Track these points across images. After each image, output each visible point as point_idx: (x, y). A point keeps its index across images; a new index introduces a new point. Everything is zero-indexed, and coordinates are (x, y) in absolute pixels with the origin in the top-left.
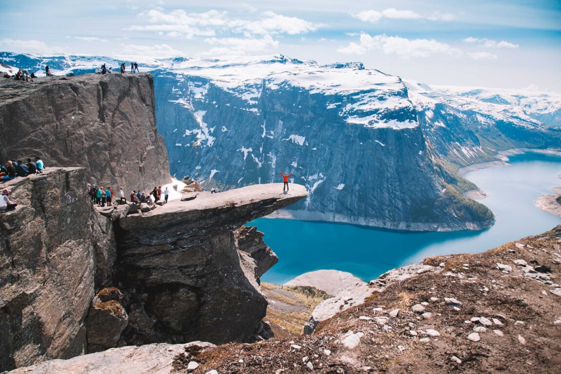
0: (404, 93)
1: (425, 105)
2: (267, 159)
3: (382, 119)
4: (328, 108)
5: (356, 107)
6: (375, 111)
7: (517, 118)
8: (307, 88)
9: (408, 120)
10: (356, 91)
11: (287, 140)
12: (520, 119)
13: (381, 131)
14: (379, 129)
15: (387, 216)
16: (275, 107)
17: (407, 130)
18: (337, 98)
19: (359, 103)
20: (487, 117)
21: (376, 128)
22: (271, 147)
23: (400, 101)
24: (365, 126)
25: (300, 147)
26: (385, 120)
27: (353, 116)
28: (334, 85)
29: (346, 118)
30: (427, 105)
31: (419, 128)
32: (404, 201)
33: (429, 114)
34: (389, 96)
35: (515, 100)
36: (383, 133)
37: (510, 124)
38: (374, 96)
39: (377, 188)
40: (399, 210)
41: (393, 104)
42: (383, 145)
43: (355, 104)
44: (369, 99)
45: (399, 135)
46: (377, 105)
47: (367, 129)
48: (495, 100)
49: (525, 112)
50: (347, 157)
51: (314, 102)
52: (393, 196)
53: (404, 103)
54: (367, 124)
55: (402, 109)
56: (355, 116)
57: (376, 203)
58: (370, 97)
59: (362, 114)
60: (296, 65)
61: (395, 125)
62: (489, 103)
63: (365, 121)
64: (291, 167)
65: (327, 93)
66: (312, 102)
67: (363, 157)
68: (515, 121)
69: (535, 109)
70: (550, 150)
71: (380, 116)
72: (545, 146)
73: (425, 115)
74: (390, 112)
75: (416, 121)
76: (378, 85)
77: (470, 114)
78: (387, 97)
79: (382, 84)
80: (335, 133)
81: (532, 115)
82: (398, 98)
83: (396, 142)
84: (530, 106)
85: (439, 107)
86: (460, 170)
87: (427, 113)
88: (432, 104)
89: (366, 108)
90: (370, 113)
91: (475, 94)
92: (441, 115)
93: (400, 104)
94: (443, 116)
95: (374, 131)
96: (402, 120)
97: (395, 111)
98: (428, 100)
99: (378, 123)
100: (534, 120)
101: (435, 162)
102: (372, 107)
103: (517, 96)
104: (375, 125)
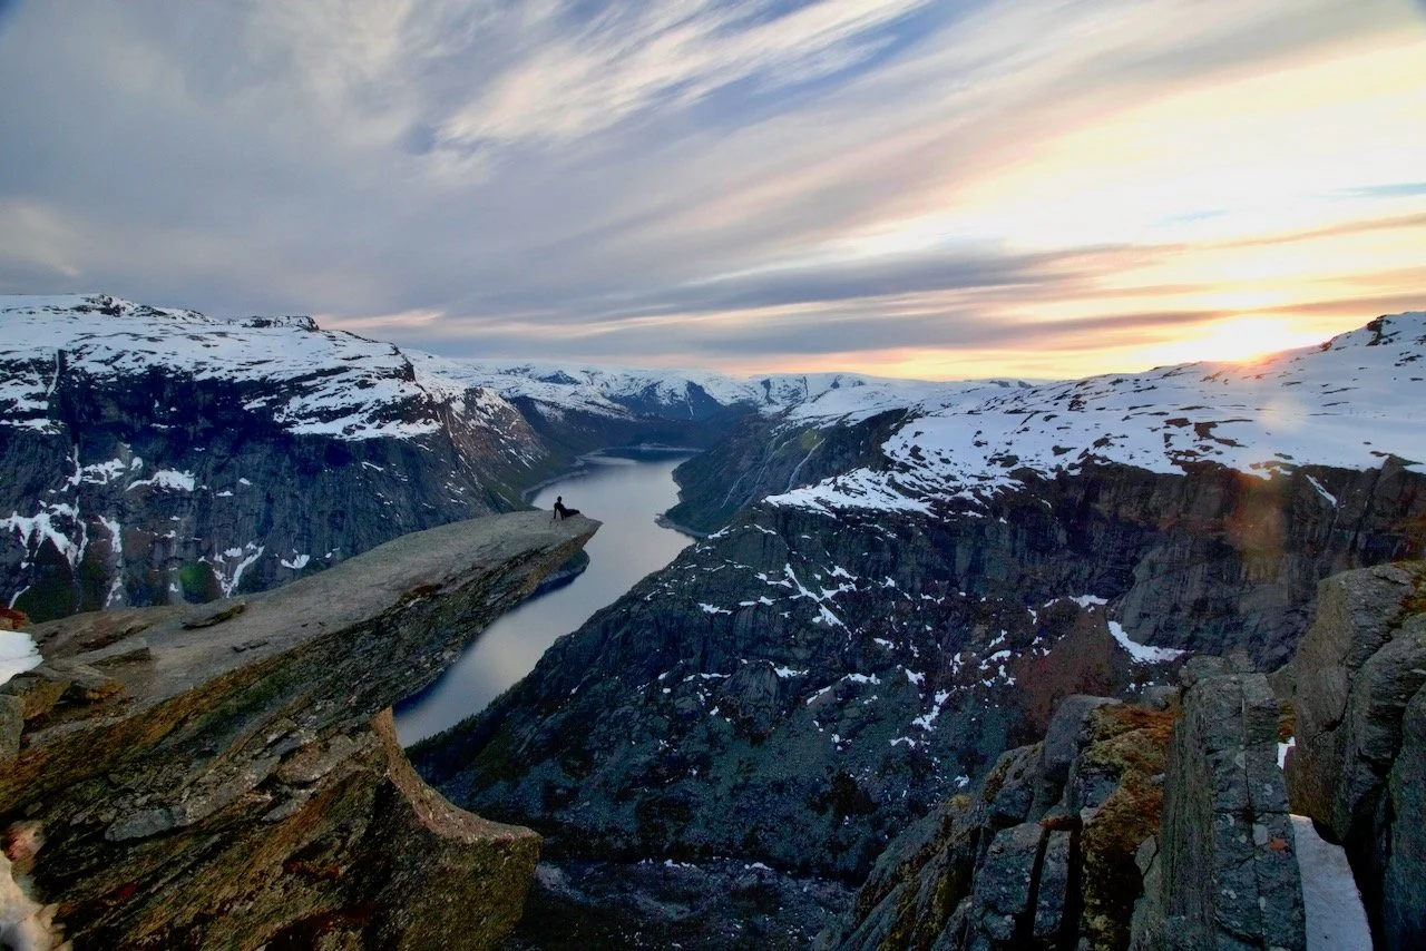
0: (407, 373)
1: (447, 392)
3: (371, 420)
4: (246, 408)
5: (313, 402)
6: (357, 408)
7: (592, 403)
8: (188, 368)
9: (422, 420)
10: (308, 373)
11: (149, 483)
12: (599, 405)
13: (372, 444)
14: (368, 441)
16: (104, 412)
17: (421, 438)
18: (264, 387)
19: (317, 395)
20: (552, 405)
21: (360, 439)
22: (103, 504)
23: (402, 387)
24: (336, 437)
25: (186, 495)
26: (378, 422)
27: (308, 420)
28: (256, 361)
29: (289, 425)
30: (451, 391)
31: (443, 430)
33: (458, 407)
34: (379, 378)
35: (583, 377)
36: (375, 448)
37: (585, 412)
38: (348, 380)
41: (389, 391)
42: (380, 469)
43: (310, 396)
44: (338, 386)
45: (408, 449)
46: (357, 396)
47: (341, 443)
48: (556, 379)
49: (603, 395)
50: (307, 502)
51: (209, 396)
53: (411, 390)
54: (340, 432)
55: (407, 401)
56: (313, 420)
58: (339, 382)
59: (327, 415)
60: (150, 320)
61: (397, 430)
62: (550, 384)
63: (335, 428)
64: (166, 543)
65: (241, 377)
66: (204, 398)
67: (342, 496)
68: (591, 408)
69: (615, 389)
70: (645, 447)
71: (366, 415)
72: (639, 441)
73: (451, 409)
74: (386, 407)
75: (437, 420)
76: (353, 359)
77: (524, 404)
78: (374, 380)
79: (360, 357)
80: (270, 455)
81: (612, 398)
82: (396, 381)
83: (405, 461)
84: (608, 386)
85: (472, 394)
86: (524, 493)
87: (453, 405)
88: (459, 390)
89: (334, 403)
90: (345, 412)
91: (527, 370)
92: (479, 408)
93: (403, 391)
94: (481, 409)
95: (358, 444)
96: (410, 420)
97: (395, 406)
98: (453, 383)
99: (364, 428)
100: (617, 406)
101: (480, 487)
102: (346, 400)
103: (587, 372)
104: (358, 433)
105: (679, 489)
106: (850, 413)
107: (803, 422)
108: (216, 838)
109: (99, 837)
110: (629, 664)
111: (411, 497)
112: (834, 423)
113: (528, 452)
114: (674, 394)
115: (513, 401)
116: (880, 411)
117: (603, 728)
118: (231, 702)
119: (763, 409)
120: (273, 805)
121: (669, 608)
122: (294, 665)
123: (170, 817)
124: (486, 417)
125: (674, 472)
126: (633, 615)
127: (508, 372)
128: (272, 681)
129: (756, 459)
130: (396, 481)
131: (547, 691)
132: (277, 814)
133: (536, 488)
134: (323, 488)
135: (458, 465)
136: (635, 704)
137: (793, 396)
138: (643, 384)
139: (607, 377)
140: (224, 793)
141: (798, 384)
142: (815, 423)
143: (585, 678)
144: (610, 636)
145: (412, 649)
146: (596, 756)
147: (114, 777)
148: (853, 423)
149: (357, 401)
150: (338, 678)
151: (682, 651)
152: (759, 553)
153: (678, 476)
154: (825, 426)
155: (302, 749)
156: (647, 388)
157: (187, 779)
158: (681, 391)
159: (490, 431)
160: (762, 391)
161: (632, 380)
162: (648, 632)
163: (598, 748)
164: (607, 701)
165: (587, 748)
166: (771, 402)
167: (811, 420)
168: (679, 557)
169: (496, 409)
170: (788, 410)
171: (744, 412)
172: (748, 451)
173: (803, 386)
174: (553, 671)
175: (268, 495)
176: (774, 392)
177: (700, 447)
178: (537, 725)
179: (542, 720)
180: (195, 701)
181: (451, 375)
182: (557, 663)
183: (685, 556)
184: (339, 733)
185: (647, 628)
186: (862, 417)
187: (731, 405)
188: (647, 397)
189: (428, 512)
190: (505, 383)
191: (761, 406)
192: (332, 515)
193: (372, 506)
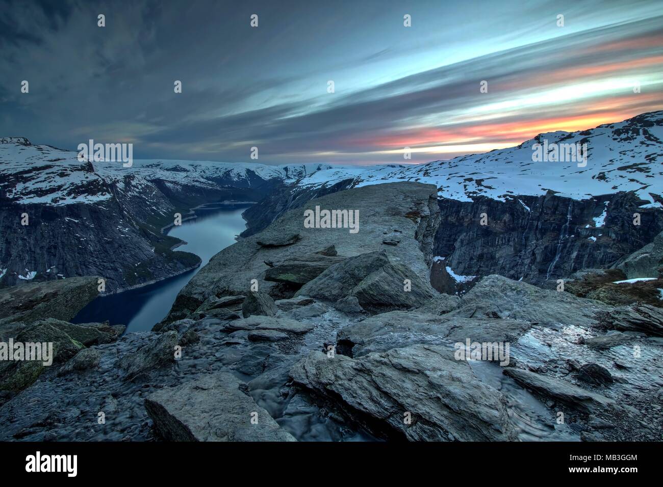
0: (89, 168)
1: (113, 178)
3: (69, 194)
5: (31, 186)
6: (59, 188)
7: (197, 181)
9: (100, 193)
10: (26, 169)
12: (200, 182)
13: (70, 207)
14: (68, 206)
17: (101, 203)
19: (33, 181)
20: (175, 183)
21: (63, 205)
23: (87, 175)
24: (48, 205)
26: (73, 195)
27: (30, 196)
29: (17, 199)
30: (116, 177)
31: (113, 198)
32: (116, 270)
33: (120, 185)
34: (72, 171)
35: (191, 168)
36: (73, 210)
37: (193, 186)
38: (53, 173)
39: (81, 265)
40: (113, 279)
41: (78, 178)
42: (76, 221)
43: (30, 182)
44: (46, 176)
45: (93, 210)
46: (59, 181)
47: (51, 208)
48: (176, 169)
49: (202, 177)
50: (32, 242)
52: (102, 269)
53: (92, 177)
54: (49, 202)
55: (90, 183)
56: (32, 195)
58: (47, 174)
59: (41, 193)
61: (84, 199)
62: (173, 172)
63: (47, 199)
67: (54, 237)
68: (197, 184)
69: (208, 174)
70: (226, 202)
71: (66, 192)
72: (223, 199)
73: (117, 187)
74: (78, 187)
75: (109, 193)
76: (55, 160)
77: (159, 183)
78: (69, 172)
79: (59, 160)
80: (5, 217)
81: (207, 178)
82: (82, 173)
83: (92, 216)
84: (204, 172)
85: (128, 179)
86: (162, 230)
87: (118, 185)
88: (120, 176)
89: (44, 186)
90: (52, 190)
91: (159, 165)
92: (132, 185)
93: (87, 178)
94: (134, 186)
95: (62, 208)
96: (93, 193)
97: (83, 186)
98: (116, 173)
99: (65, 199)
100: (210, 182)
101: (138, 227)
102: (53, 184)
103: (193, 165)
104: (61, 202)
105: (246, 222)
106: (328, 182)
107: (306, 187)
111: (97, 235)
112: (320, 187)
113: (163, 208)
114: (240, 176)
115: (152, 181)
116: (341, 180)
119: (286, 181)
124: (137, 190)
125: (243, 214)
127: (148, 166)
129: (284, 206)
130: (87, 227)
133: (169, 226)
134: (42, 233)
135: (123, 217)
137: (299, 175)
138: (223, 171)
139: (203, 168)
141: (302, 169)
142: (312, 187)
148: (329, 186)
149: (59, 184)
153: (245, 216)
154: (317, 188)
156: (225, 173)
158: (243, 174)
159: (141, 198)
160: (284, 173)
161: (217, 169)
166: (289, 178)
167: (309, 186)
169: (143, 186)
170: (298, 182)
171: (276, 182)
172: (280, 202)
173: (303, 169)
176: (290, 173)
177: (255, 201)
181: (115, 168)
186: (333, 183)
187: (270, 180)
188: (226, 177)
189: (108, 243)
190: (146, 172)
191: (284, 180)
192: (49, 248)
193: (73, 241)
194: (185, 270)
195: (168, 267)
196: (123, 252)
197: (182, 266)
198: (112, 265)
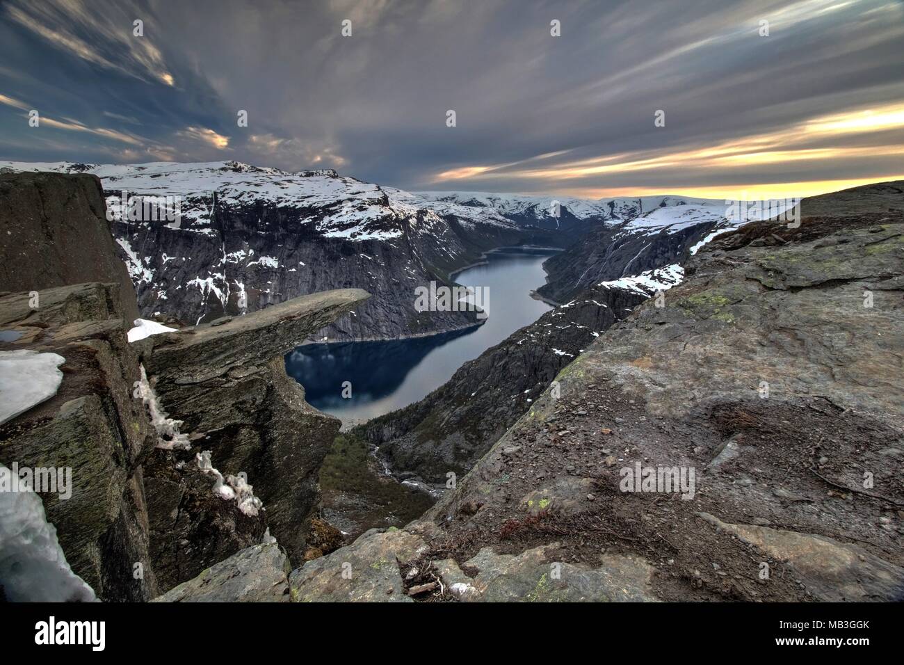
0: (384, 202)
1: (407, 213)
2: (235, 289)
3: (365, 230)
4: (302, 222)
5: (335, 219)
6: (357, 223)
7: (493, 219)
8: (274, 200)
9: (393, 230)
10: (332, 202)
11: (257, 263)
12: (497, 220)
13: (365, 243)
14: (364, 241)
15: (385, 331)
16: (236, 225)
17: (392, 240)
18: (310, 210)
19: (337, 215)
20: (469, 220)
21: (359, 240)
22: (236, 274)
23: (382, 210)
24: (347, 240)
25: (274, 270)
26: (369, 230)
27: (333, 230)
28: (306, 196)
29: (323, 232)
30: (409, 212)
31: (404, 236)
32: (400, 314)
33: (413, 221)
34: (369, 205)
35: (488, 202)
36: (368, 246)
37: (489, 224)
38: (353, 206)
41: (374, 212)
42: (370, 258)
43: (334, 216)
45: (385, 246)
46: (359, 215)
47: (350, 242)
48: (472, 203)
49: (500, 214)
50: (333, 276)
51: (284, 216)
52: (388, 311)
53: (387, 212)
54: (349, 237)
55: (385, 218)
56: (335, 229)
57: (371, 320)
59: (342, 227)
60: (254, 174)
61: (377, 235)
62: (468, 207)
63: (346, 234)
64: (265, 295)
65: (299, 205)
66: (282, 217)
67: (350, 274)
68: (493, 222)
69: (507, 210)
70: (525, 247)
71: (363, 227)
72: (521, 244)
73: (409, 223)
74: (373, 222)
75: (401, 230)
76: (356, 193)
77: (451, 219)
78: (367, 206)
79: (360, 192)
80: (314, 249)
81: (506, 216)
82: (378, 207)
83: (383, 254)
84: (503, 207)
85: (422, 213)
86: (450, 275)
87: (410, 221)
88: (413, 210)
89: (345, 219)
90: (352, 225)
91: (454, 198)
92: (424, 222)
93: (382, 212)
94: (426, 223)
95: (358, 243)
96: (386, 230)
97: (378, 221)
98: (409, 207)
99: (361, 234)
100: (509, 220)
101: (425, 270)
102: (353, 218)
103: (491, 199)
104: (358, 237)
105: (547, 275)
106: (672, 225)
107: (635, 231)
108: (208, 389)
109: (173, 382)
110: (507, 382)
111: (386, 275)
112: (658, 232)
113: (452, 249)
114: (546, 213)
115: (444, 217)
116: (695, 223)
117: (490, 418)
118: (216, 349)
119: (608, 222)
120: (226, 383)
121: (533, 350)
122: (238, 340)
123: (193, 380)
124: (429, 227)
125: (544, 264)
126: (510, 352)
127: (443, 200)
128: (230, 345)
129: (600, 256)
130: (378, 265)
131: (458, 392)
132: (226, 386)
133: (457, 271)
134: (341, 268)
135: (412, 257)
136: (509, 406)
137: (630, 213)
138: (526, 206)
139: (503, 202)
140: (210, 376)
141: (635, 204)
142: (645, 232)
143: (480, 388)
144: (496, 364)
145: (282, 339)
146: (485, 433)
147: (180, 367)
148: (674, 232)
149: (358, 218)
150: (253, 346)
151: (540, 377)
152: (595, 319)
153: (546, 266)
154: (652, 234)
155: (237, 367)
156: (528, 209)
157: (199, 370)
158: (551, 210)
159: (431, 236)
160: (608, 209)
161: (519, 203)
162: (519, 363)
163: (486, 429)
164: (492, 403)
165: (480, 428)
166: (614, 217)
167: (642, 230)
168: (541, 318)
169: (435, 223)
170: (626, 223)
171: (595, 222)
172: (595, 251)
173: (638, 205)
174: (461, 382)
175: (313, 272)
176: (617, 210)
177: (563, 248)
178: (452, 412)
179: (454, 409)
180: (203, 347)
181: (410, 202)
182: (464, 377)
183: (545, 317)
184: (253, 364)
185: (518, 361)
186: (680, 228)
187: (586, 220)
188: (529, 214)
189: (396, 284)
190: (439, 207)
191: (607, 220)
192: (345, 284)
193: (365, 279)
194: (468, 326)
195: (451, 319)
196: (408, 296)
197: (465, 320)
198: (397, 308)
